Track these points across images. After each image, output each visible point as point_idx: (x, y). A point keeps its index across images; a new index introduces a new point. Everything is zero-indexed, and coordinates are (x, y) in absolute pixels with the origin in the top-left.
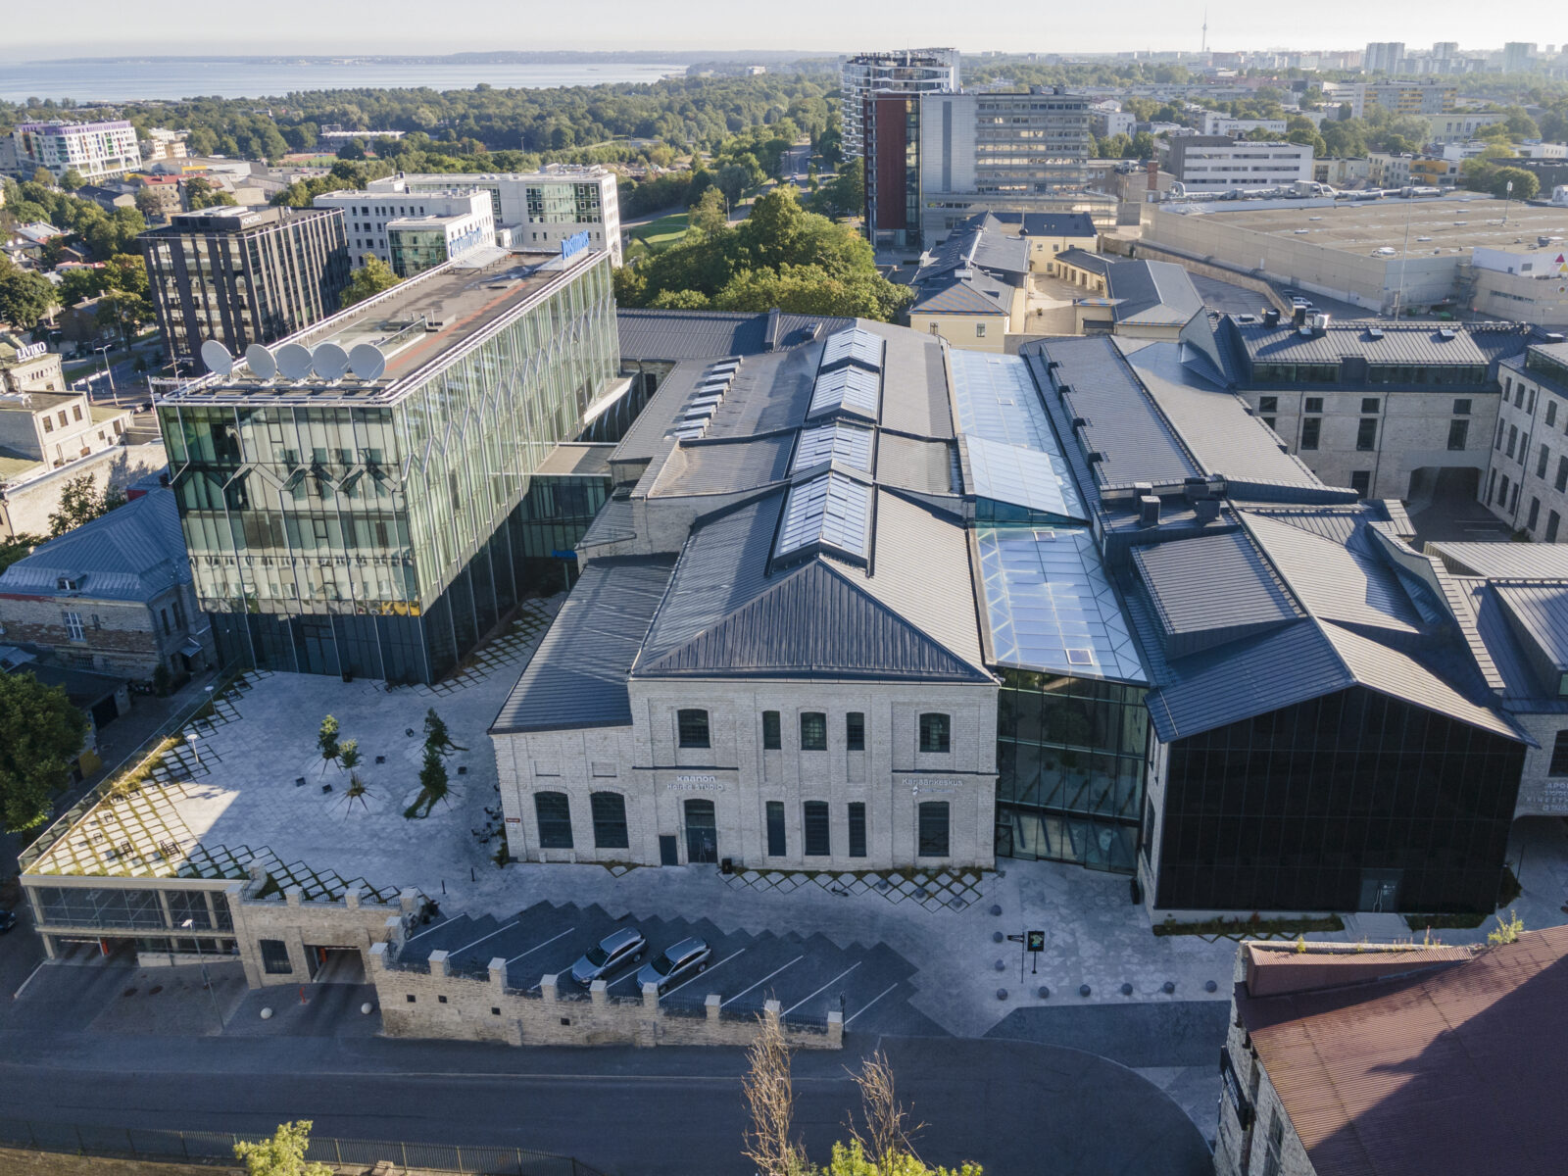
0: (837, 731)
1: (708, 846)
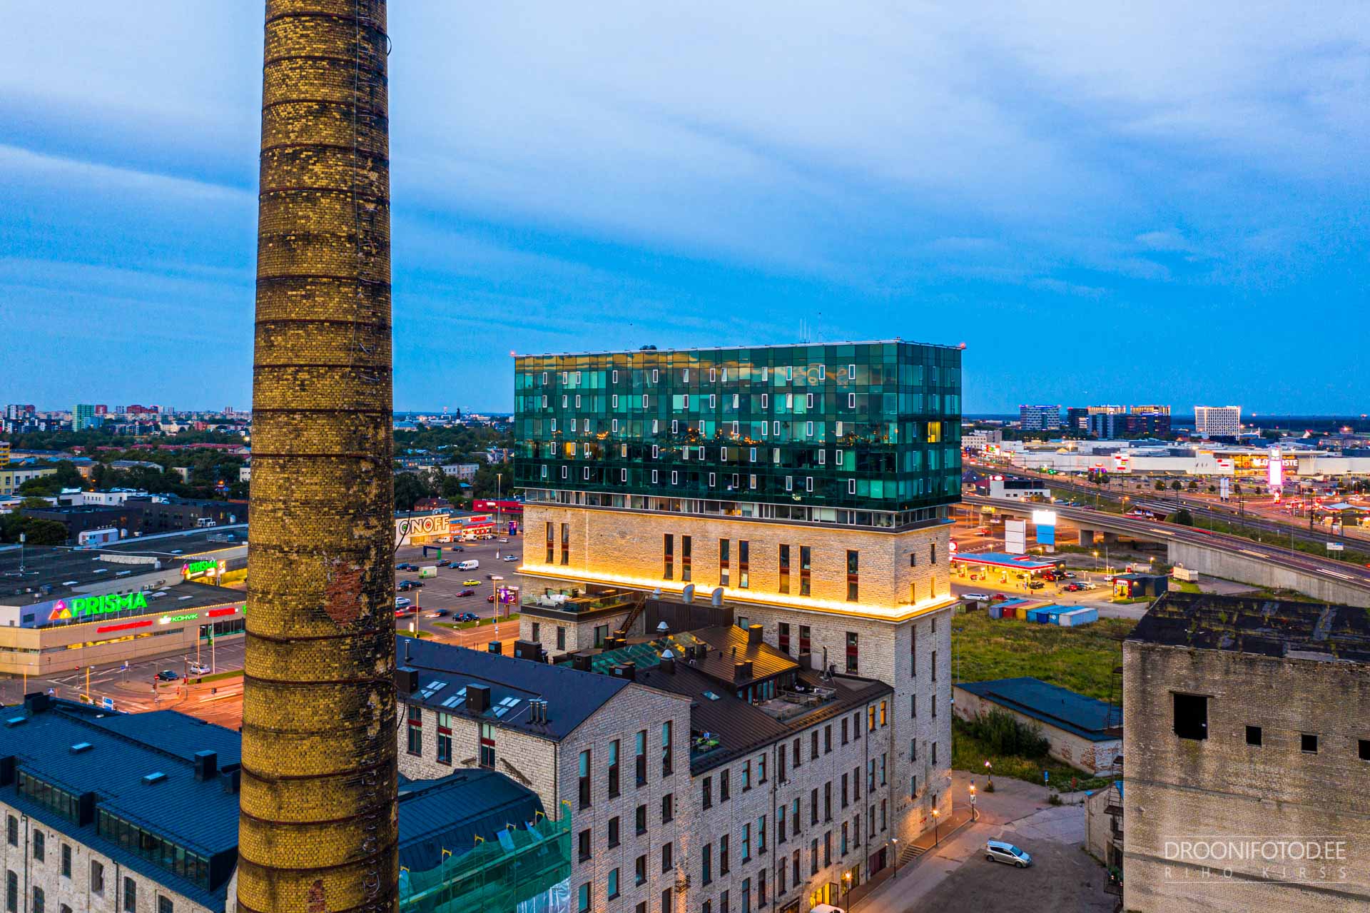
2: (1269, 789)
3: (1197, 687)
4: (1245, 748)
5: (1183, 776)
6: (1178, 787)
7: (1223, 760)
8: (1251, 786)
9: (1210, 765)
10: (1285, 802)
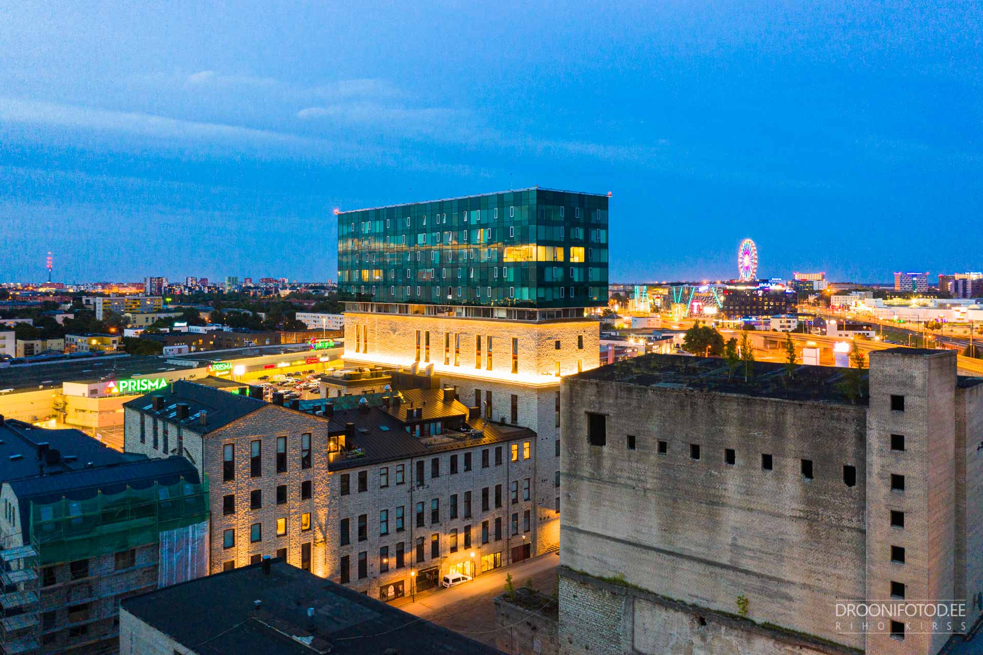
2: (639, 480)
3: (600, 408)
4: (626, 451)
5: (592, 471)
6: (589, 479)
7: (614, 459)
8: (629, 478)
9: (607, 463)
10: (648, 489)
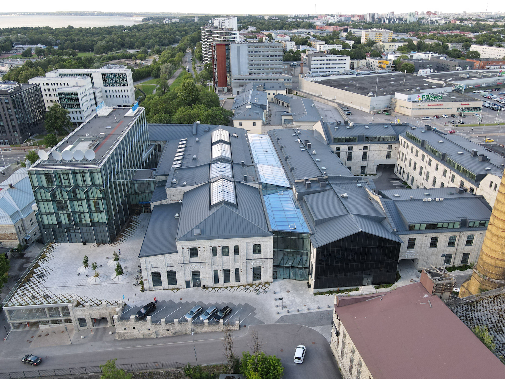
0: (232, 250)
1: (198, 282)
